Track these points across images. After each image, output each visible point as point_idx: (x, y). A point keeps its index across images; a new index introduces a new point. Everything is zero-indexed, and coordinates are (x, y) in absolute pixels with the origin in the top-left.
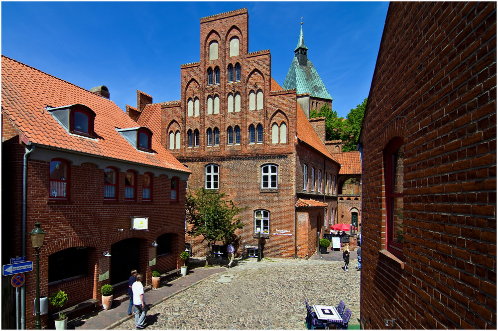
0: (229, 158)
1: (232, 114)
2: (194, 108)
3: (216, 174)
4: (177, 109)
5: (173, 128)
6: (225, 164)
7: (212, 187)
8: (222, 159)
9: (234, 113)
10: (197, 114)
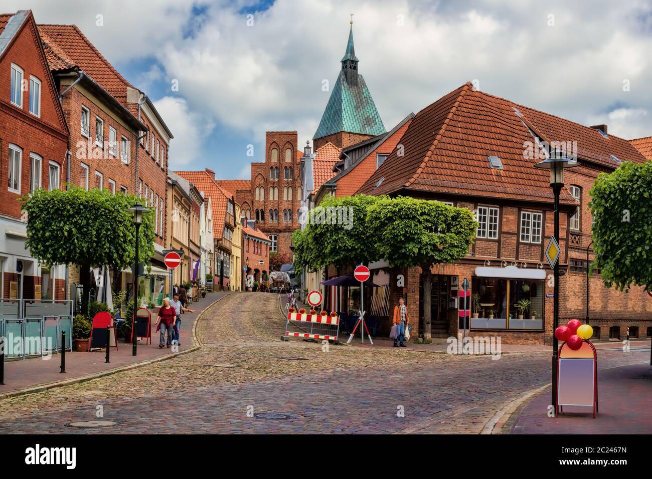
0: (285, 231)
1: (286, 201)
2: (260, 194)
3: (275, 241)
4: (248, 194)
5: (245, 207)
6: (282, 234)
7: (273, 250)
8: (280, 231)
9: (288, 201)
10: (262, 199)
